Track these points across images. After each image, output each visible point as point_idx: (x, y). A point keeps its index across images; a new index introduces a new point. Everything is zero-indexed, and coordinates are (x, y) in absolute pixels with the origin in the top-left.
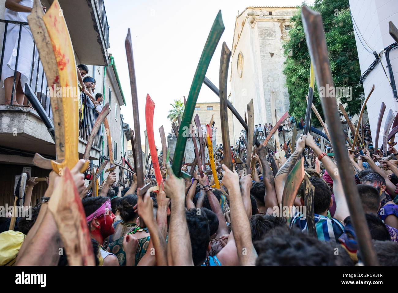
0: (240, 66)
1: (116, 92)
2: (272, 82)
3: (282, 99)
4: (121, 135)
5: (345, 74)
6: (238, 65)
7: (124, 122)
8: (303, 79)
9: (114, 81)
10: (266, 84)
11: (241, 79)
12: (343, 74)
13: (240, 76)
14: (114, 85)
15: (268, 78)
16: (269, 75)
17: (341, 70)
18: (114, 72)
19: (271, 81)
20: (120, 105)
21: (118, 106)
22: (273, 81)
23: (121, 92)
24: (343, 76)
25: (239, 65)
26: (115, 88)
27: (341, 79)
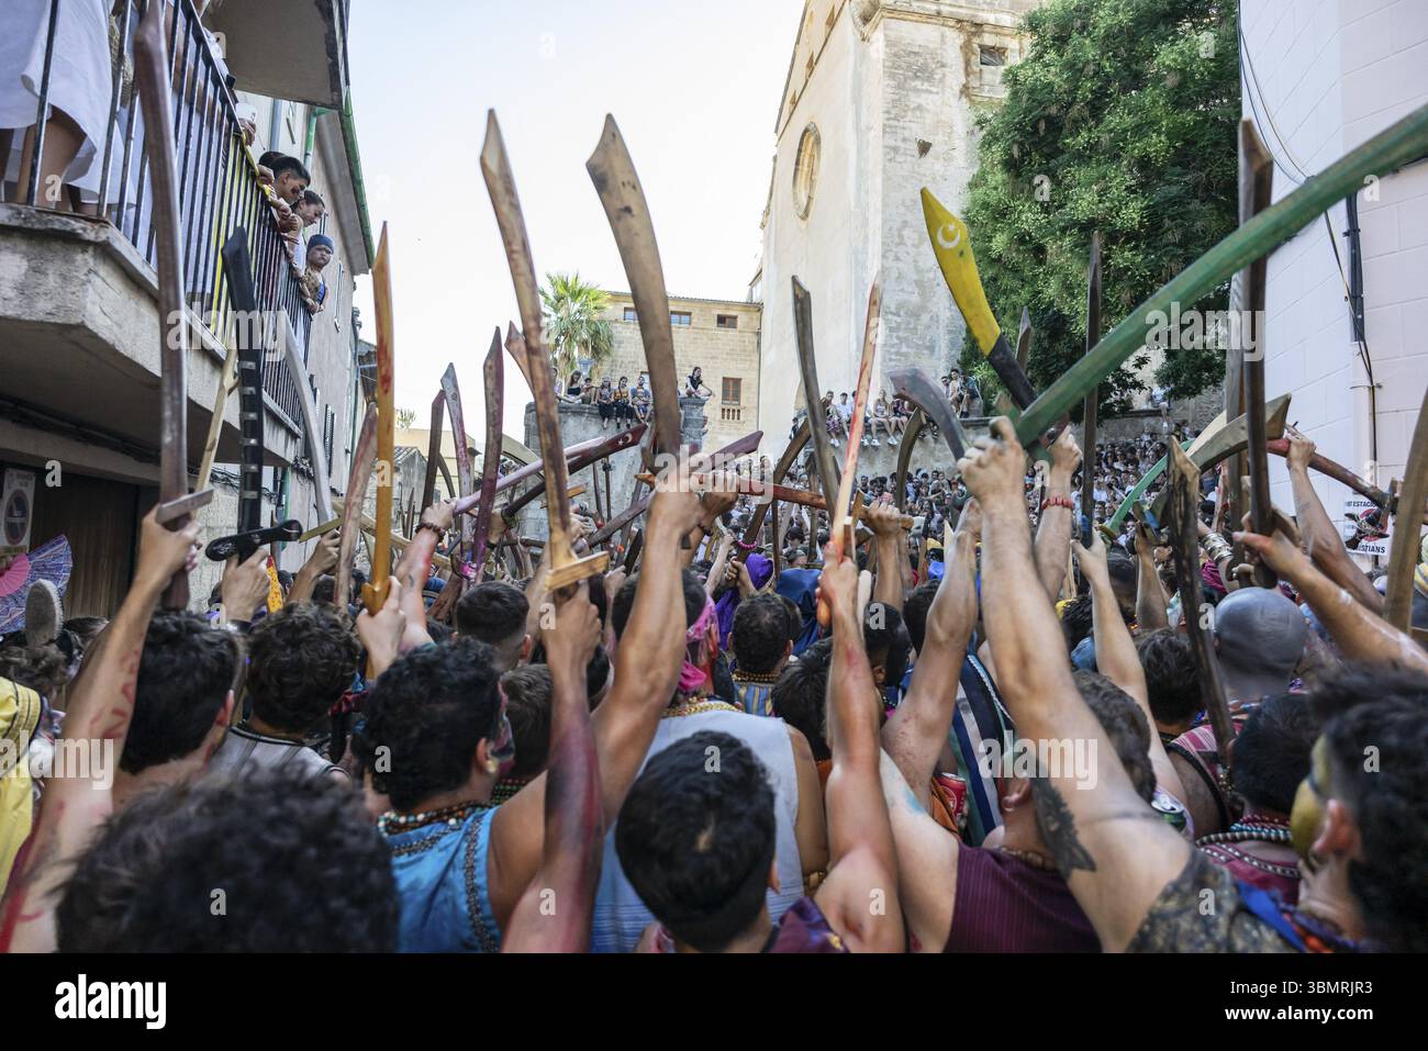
0: (804, 176)
1: (345, 219)
2: (913, 245)
3: (942, 309)
4: (350, 385)
5: (1174, 244)
6: (796, 170)
7: (361, 337)
8: (1030, 246)
9: (340, 175)
10: (891, 250)
11: (803, 224)
12: (1167, 245)
13: (801, 213)
14: (339, 190)
15: (900, 230)
16: (905, 222)
17: (1161, 231)
18: (345, 138)
19: (909, 242)
20: (353, 273)
21: (348, 273)
22: (916, 242)
23: (361, 220)
24: (1166, 254)
25: (799, 172)
26: (341, 202)
27: (1158, 262)
